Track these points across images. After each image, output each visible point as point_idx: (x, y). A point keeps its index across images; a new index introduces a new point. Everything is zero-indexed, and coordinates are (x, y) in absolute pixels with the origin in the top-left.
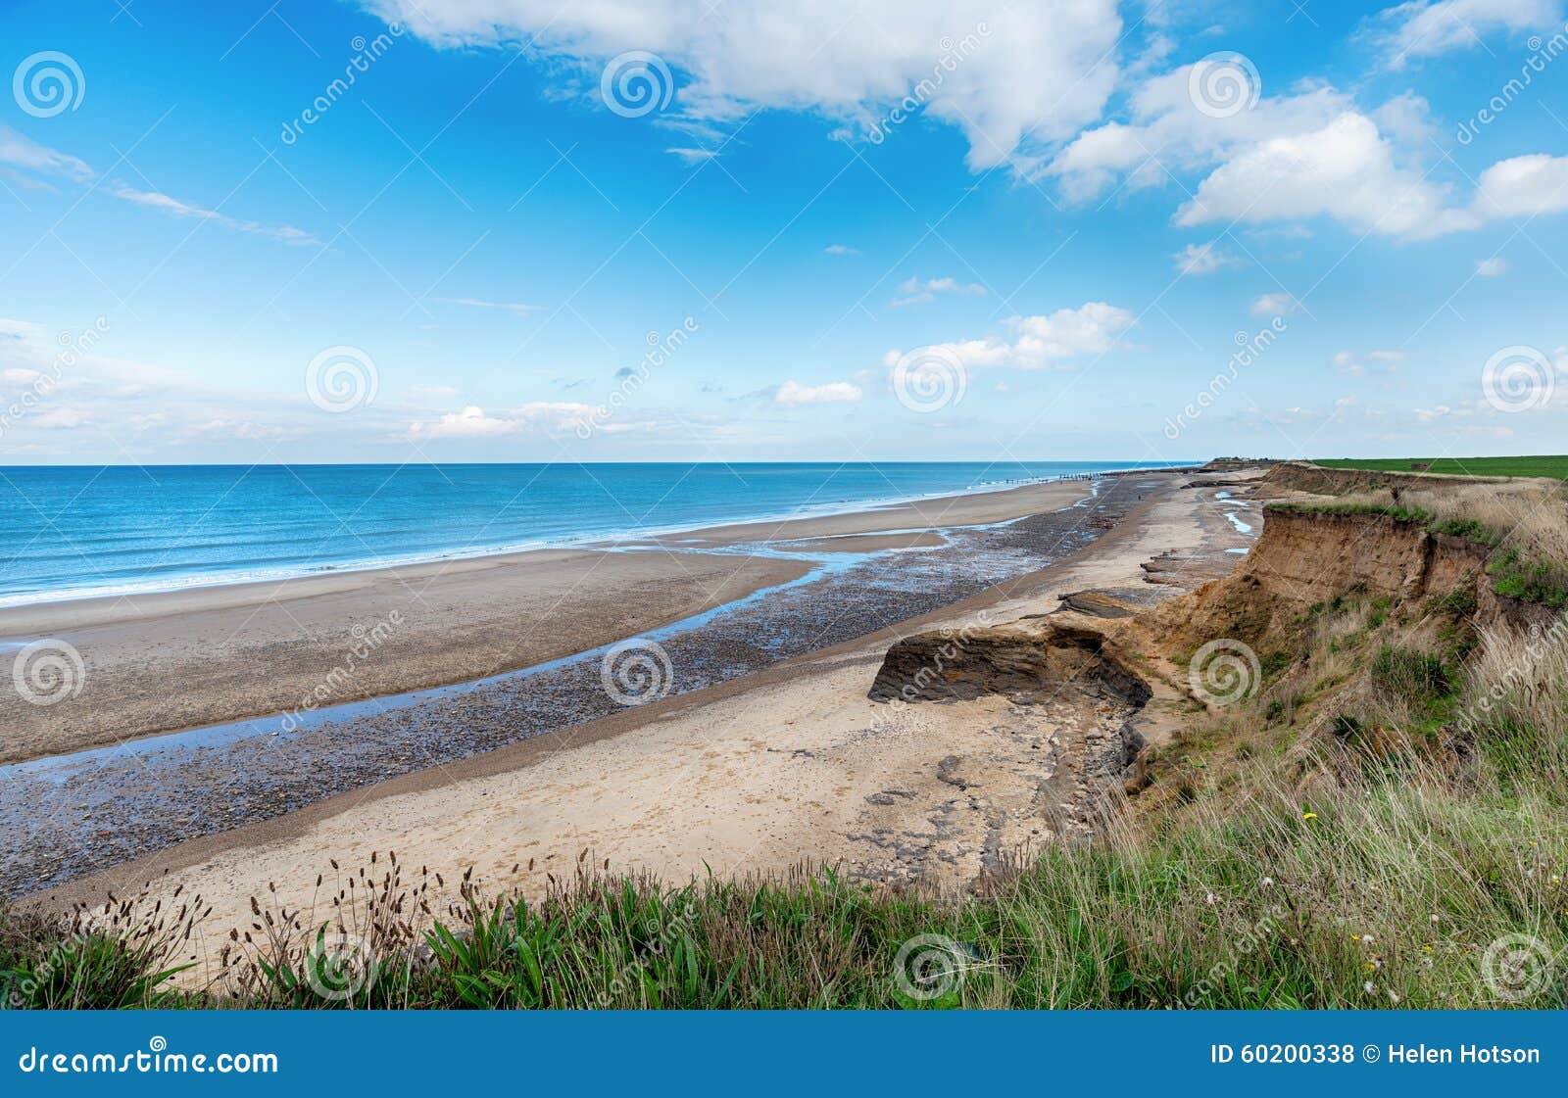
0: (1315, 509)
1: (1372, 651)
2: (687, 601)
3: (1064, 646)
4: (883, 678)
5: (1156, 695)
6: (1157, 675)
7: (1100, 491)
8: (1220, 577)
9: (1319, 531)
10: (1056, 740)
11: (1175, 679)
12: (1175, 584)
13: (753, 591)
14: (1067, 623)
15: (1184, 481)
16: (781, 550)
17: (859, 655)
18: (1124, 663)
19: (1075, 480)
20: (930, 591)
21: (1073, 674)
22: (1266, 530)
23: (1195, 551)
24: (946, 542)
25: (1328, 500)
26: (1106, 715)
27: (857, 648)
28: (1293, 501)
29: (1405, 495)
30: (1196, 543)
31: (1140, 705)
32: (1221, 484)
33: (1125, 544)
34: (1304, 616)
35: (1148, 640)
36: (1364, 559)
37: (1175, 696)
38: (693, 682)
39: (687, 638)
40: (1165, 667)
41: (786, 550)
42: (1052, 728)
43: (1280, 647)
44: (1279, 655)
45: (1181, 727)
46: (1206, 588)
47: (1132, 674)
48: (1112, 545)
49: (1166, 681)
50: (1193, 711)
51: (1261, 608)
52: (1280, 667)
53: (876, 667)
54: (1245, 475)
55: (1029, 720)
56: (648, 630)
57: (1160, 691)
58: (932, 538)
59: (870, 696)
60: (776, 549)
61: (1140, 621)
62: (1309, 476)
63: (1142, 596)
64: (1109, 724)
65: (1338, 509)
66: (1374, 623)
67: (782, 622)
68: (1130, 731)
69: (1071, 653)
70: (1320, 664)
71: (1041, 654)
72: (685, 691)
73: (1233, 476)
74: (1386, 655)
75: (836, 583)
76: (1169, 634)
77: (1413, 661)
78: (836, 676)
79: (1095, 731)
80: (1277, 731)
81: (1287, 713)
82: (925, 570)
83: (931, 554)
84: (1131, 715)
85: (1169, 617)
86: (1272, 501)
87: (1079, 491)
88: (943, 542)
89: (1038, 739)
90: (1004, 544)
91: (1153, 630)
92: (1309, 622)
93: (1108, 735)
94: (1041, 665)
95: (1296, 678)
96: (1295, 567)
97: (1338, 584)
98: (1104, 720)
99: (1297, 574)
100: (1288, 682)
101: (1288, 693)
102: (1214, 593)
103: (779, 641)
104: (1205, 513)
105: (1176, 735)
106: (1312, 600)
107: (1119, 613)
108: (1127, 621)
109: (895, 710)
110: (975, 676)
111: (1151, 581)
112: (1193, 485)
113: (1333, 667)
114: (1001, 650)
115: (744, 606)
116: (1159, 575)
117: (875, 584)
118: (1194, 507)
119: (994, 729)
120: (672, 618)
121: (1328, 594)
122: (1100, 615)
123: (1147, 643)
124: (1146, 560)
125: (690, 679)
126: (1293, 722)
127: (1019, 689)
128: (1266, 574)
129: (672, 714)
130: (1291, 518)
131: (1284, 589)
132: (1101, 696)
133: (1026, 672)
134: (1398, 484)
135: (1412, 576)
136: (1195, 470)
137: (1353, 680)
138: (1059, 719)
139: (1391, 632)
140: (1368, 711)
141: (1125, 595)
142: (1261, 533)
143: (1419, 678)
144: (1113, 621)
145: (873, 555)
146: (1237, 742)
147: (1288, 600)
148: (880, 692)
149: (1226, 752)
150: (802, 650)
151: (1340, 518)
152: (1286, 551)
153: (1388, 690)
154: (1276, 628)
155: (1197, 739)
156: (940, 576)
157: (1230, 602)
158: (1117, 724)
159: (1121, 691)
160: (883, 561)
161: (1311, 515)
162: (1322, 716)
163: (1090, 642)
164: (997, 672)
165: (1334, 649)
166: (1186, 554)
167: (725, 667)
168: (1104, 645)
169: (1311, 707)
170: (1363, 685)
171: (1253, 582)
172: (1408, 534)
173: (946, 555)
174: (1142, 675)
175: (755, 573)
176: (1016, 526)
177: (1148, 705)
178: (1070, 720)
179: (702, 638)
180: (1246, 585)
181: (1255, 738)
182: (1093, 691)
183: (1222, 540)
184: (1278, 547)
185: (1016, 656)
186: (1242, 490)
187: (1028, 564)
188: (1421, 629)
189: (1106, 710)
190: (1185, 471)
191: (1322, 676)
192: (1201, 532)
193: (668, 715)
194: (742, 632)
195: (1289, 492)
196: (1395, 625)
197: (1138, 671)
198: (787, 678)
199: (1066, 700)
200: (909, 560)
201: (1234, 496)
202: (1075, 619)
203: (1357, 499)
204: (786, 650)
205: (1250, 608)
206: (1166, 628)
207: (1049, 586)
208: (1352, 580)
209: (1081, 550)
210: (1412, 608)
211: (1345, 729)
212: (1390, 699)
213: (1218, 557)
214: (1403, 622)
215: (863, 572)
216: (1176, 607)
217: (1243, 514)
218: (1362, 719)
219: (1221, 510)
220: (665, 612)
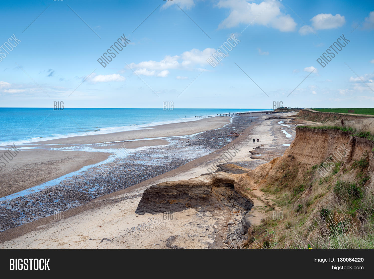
0: (315, 128)
1: (334, 184)
2: (50, 172)
3: (219, 186)
4: (142, 204)
5: (256, 205)
6: (255, 197)
7: (233, 121)
8: (280, 156)
9: (316, 137)
10: (216, 226)
11: (263, 198)
12: (263, 159)
13: (82, 167)
14: (220, 177)
15: (266, 117)
16: (95, 148)
17: (131, 194)
18: (243, 192)
19: (223, 116)
20: (162, 165)
21: (222, 198)
22: (297, 137)
23: (271, 145)
24: (169, 143)
25: (319, 124)
26: (236, 214)
27: (130, 191)
28: (307, 125)
29: (346, 123)
30: (271, 142)
31: (249, 209)
32: (281, 118)
33: (243, 143)
34: (310, 170)
35: (252, 183)
36: (331, 148)
37: (262, 205)
38: (53, 210)
39: (50, 190)
40: (259, 193)
41: (97, 148)
42: (215, 221)
43: (302, 183)
44: (301, 187)
45: (264, 218)
46: (274, 161)
47: (246, 197)
48: (238, 143)
49: (259, 199)
50: (269, 210)
51: (295, 168)
52: (301, 191)
53: (139, 199)
54: (289, 114)
55: (205, 219)
56: (30, 187)
57: (257, 203)
58: (163, 141)
59: (136, 212)
60: (93, 148)
61: (249, 175)
62: (312, 115)
63: (250, 164)
64: (237, 218)
65: (323, 128)
66: (335, 172)
67: (96, 181)
68: (245, 220)
69: (222, 189)
70: (316, 189)
71: (209, 190)
72: (49, 215)
73: (285, 115)
74: (338, 184)
75: (121, 163)
76: (260, 180)
77: (347, 186)
78: (120, 204)
79: (231, 221)
80: (301, 217)
81: (304, 209)
82: (160, 156)
83: (163, 148)
84: (245, 214)
85: (260, 173)
86: (299, 125)
87: (225, 121)
88: (168, 143)
89: (208, 226)
90: (194, 143)
91: (254, 178)
92: (312, 173)
93: (237, 222)
94: (210, 195)
95: (307, 195)
96: (307, 151)
97: (322, 157)
98: (235, 216)
99: (308, 154)
100: (304, 197)
101: (304, 201)
102: (277, 162)
103: (95, 189)
104: (274, 130)
105: (263, 221)
106: (313, 164)
107: (240, 171)
108: (244, 175)
109: (147, 218)
110: (182, 201)
111: (253, 158)
112: (269, 119)
113: (321, 190)
114: (194, 189)
115: (78, 174)
116: (257, 155)
117: (139, 162)
118: (270, 127)
119: (190, 223)
120: (42, 181)
121: (319, 161)
122: (234, 173)
123: (252, 184)
124: (251, 149)
125: (51, 209)
126: (306, 213)
127: (200, 206)
128: (297, 154)
129: (43, 226)
130: (306, 132)
131: (303, 160)
132: (234, 206)
133: (203, 198)
134: (343, 118)
135: (348, 154)
136: (270, 112)
137: (327, 195)
138: (217, 217)
139: (340, 176)
140: (332, 206)
141: (243, 164)
142: (295, 138)
143: (350, 193)
144: (239, 175)
145: (138, 149)
146: (286, 222)
147: (304, 164)
148: (141, 210)
149: (281, 227)
150: (105, 193)
151: (323, 131)
152: (304, 144)
153: (339, 198)
154: (300, 175)
155: (271, 222)
156: (167, 158)
157: (284, 165)
158: (240, 218)
159: (241, 204)
160: (142, 152)
161: (312, 130)
162: (316, 209)
163: (230, 184)
164: (191, 198)
165: (321, 183)
166: (266, 147)
167: (69, 203)
168: (235, 185)
169: (313, 206)
170: (331, 197)
171: (292, 157)
172: (347, 137)
173: (169, 149)
174: (250, 197)
175: (83, 159)
176: (199, 136)
177: (252, 209)
178: (221, 217)
179: (57, 190)
180: (289, 159)
181: (292, 220)
182: (231, 205)
183: (281, 141)
184: (301, 143)
185: (199, 192)
186: (288, 120)
187: (204, 152)
188: (350, 174)
189: (236, 212)
190: (267, 113)
191: (317, 194)
192: (272, 138)
193: (41, 226)
194: (77, 186)
195: (305, 121)
196: (342, 173)
197: (248, 195)
198: (98, 206)
199: (220, 209)
200: (154, 151)
201: (285, 123)
202: (223, 175)
203: (330, 124)
204: (97, 193)
205: (291, 168)
206: (259, 177)
207: (213, 161)
208: (327, 155)
209: (226, 146)
210: (348, 166)
211: (324, 213)
212: (340, 201)
213: (279, 148)
214: (345, 171)
215: (133, 157)
216: (263, 169)
217: (288, 130)
218: (330, 210)
219: (280, 129)
220: (39, 178)
